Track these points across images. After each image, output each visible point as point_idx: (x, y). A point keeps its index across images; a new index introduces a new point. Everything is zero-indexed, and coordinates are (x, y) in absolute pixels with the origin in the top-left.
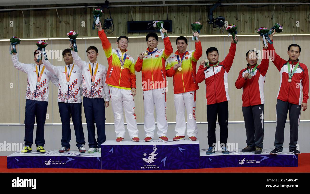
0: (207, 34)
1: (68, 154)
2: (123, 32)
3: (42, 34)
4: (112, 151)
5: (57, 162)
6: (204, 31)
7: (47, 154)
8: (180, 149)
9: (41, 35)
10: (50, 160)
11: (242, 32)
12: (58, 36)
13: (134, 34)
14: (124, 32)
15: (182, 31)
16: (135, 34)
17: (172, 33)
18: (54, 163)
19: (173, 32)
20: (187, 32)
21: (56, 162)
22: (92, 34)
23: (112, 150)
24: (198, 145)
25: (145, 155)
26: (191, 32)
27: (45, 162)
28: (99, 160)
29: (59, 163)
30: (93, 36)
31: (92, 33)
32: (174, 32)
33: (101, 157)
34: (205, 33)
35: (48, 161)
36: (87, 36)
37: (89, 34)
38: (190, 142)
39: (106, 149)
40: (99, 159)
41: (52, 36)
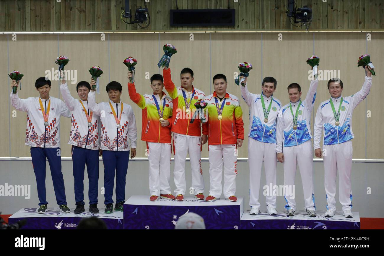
0: (287, 29)
1: (84, 214)
2: (163, 25)
3: (45, 26)
4: (136, 212)
5: (70, 224)
6: (283, 25)
7: (58, 214)
8: (217, 211)
9: (42, 28)
10: (61, 222)
11: (340, 27)
12: (67, 29)
13: (179, 28)
14: (165, 25)
15: (250, 25)
16: (181, 29)
17: (236, 28)
18: (66, 225)
19: (236, 26)
20: (257, 27)
21: (68, 224)
22: (118, 28)
23: (136, 210)
24: (238, 207)
25: (175, 217)
26: (264, 27)
27: (56, 225)
28: (120, 223)
29: (73, 225)
30: (120, 30)
31: (117, 26)
32: (238, 27)
33: (122, 218)
34: (284, 29)
35: (58, 223)
36: (111, 30)
37: (114, 27)
38: (230, 203)
39: (128, 210)
40: (121, 221)
41: (59, 29)
